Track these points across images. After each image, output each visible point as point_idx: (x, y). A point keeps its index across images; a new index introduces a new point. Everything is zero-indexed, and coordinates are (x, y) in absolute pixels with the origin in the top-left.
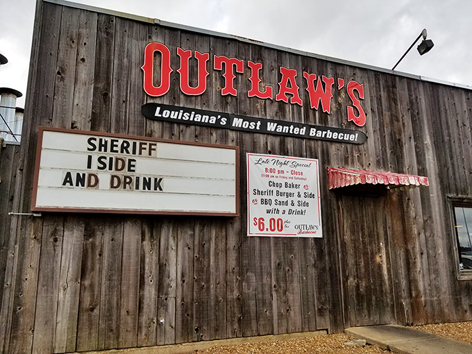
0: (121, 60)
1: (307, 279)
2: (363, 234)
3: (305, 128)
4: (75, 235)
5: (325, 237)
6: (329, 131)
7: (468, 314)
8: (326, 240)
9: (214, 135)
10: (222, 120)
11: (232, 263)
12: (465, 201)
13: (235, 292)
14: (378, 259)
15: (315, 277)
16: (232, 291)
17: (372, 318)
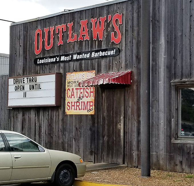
0: (30, 41)
1: (87, 136)
2: (113, 112)
3: (89, 53)
4: (21, 115)
5: (96, 114)
6: (101, 52)
7: (178, 167)
8: (96, 115)
9: (56, 67)
10: (57, 59)
11: (61, 127)
12: (187, 83)
13: (61, 140)
14: (119, 126)
15: (90, 135)
16: (60, 139)
17: (113, 160)
